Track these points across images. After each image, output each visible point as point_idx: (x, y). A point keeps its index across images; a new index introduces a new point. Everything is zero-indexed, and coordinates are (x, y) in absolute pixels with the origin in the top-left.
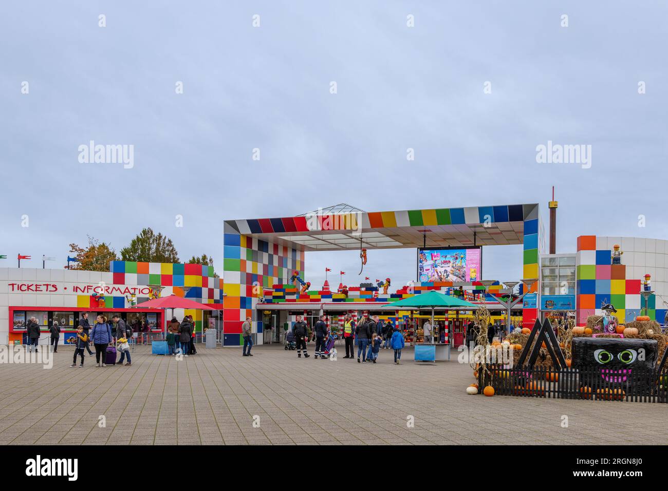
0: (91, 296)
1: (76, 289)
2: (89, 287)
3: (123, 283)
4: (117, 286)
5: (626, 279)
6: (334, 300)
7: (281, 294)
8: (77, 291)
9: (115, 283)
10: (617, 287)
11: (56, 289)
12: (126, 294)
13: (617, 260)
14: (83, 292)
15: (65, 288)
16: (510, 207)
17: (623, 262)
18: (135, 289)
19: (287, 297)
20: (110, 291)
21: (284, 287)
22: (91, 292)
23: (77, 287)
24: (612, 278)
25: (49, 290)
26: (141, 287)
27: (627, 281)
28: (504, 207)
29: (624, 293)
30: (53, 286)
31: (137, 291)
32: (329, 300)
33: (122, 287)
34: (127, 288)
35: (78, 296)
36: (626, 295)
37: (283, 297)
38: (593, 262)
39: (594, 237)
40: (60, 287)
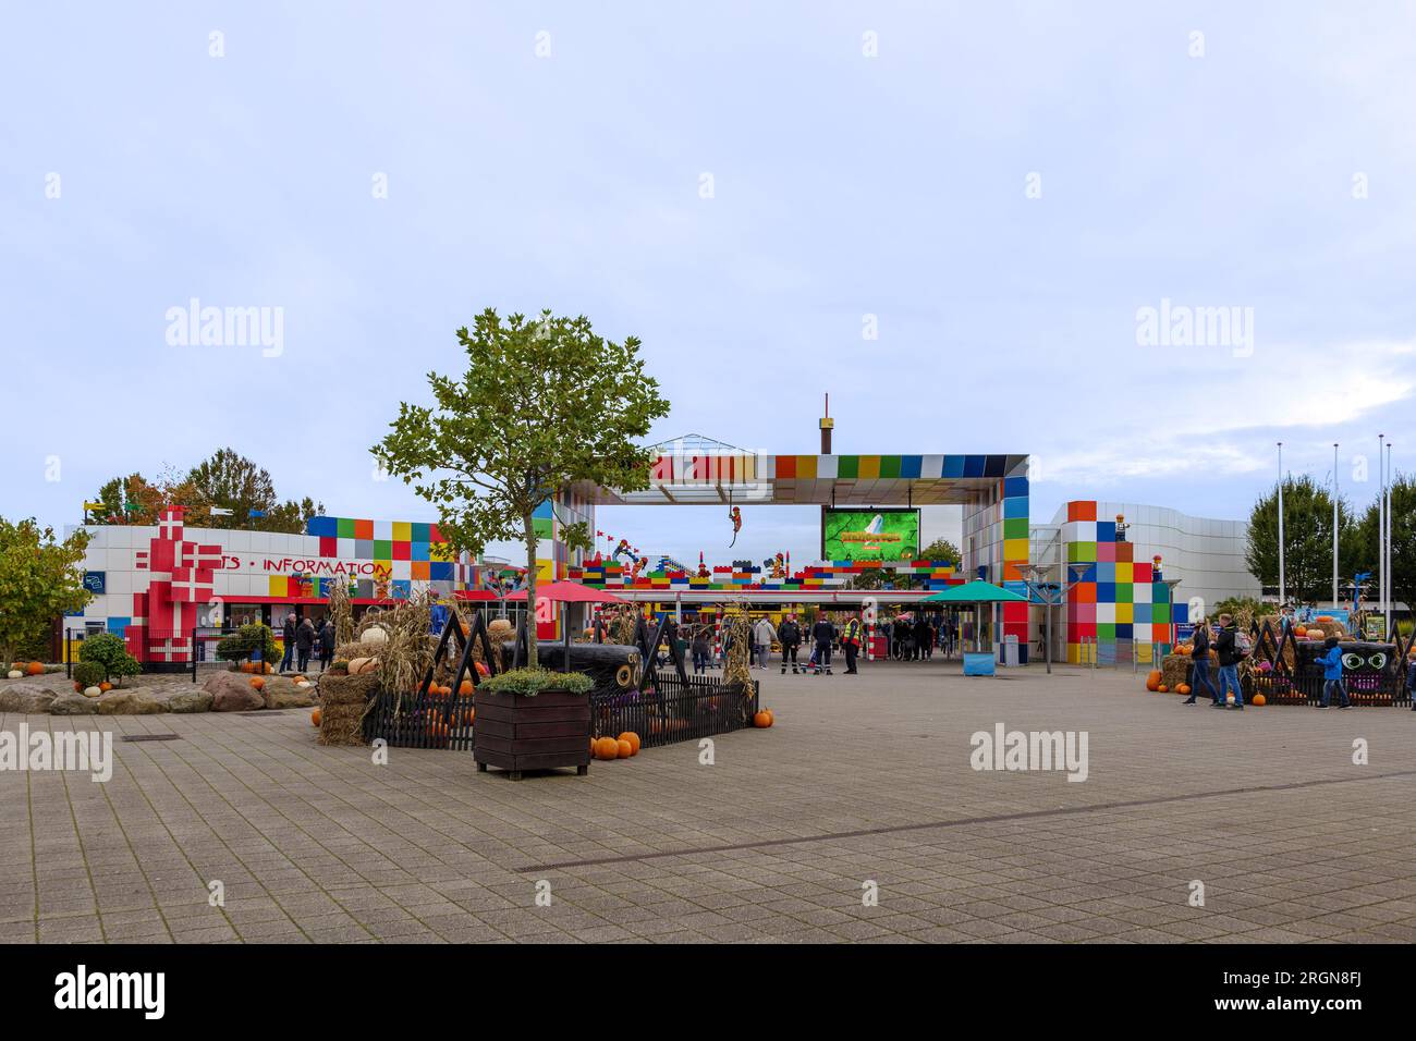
0: (289, 578)
1: (268, 564)
2: (286, 562)
3: (333, 554)
4: (325, 560)
5: (1135, 561)
6: (692, 587)
7: (598, 575)
8: (269, 568)
9: (322, 554)
10: (1123, 573)
11: (238, 565)
12: (339, 574)
13: (1121, 536)
14: (278, 569)
15: (252, 564)
16: (989, 457)
17: (1128, 538)
18: (352, 565)
19: (609, 581)
20: (315, 568)
21: (603, 565)
22: (290, 572)
23: (269, 562)
24: (1118, 561)
25: (226, 566)
26: (362, 562)
27: (1136, 565)
28: (979, 458)
29: (1131, 579)
30: (233, 559)
31: (355, 569)
32: (685, 587)
33: (334, 562)
34: (340, 563)
35: (271, 577)
36: (1135, 584)
37: (602, 581)
38: (1094, 538)
39: (1095, 503)
40: (244, 563)
